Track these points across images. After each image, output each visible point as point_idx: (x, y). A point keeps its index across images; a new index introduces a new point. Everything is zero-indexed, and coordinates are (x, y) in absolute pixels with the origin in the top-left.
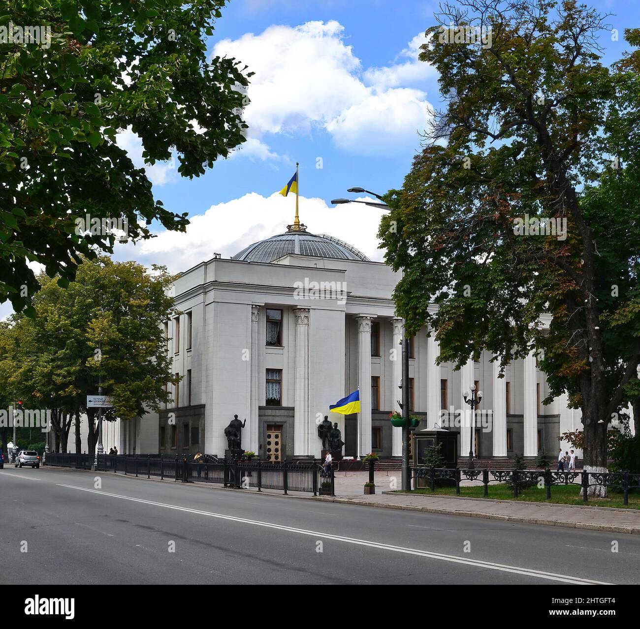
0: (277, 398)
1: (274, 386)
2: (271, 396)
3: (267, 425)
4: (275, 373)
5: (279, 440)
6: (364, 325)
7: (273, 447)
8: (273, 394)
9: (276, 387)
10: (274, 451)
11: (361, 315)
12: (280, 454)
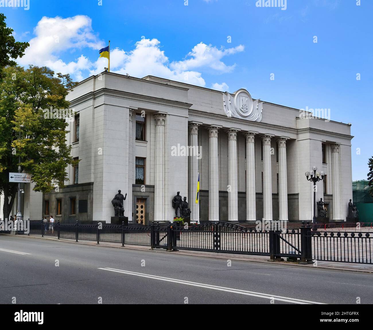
0: (142, 178)
1: (140, 170)
2: (138, 177)
3: (137, 198)
4: (140, 161)
5: (143, 209)
6: (194, 129)
7: (139, 214)
8: (139, 176)
9: (141, 170)
10: (140, 218)
11: (193, 122)
12: (144, 220)
